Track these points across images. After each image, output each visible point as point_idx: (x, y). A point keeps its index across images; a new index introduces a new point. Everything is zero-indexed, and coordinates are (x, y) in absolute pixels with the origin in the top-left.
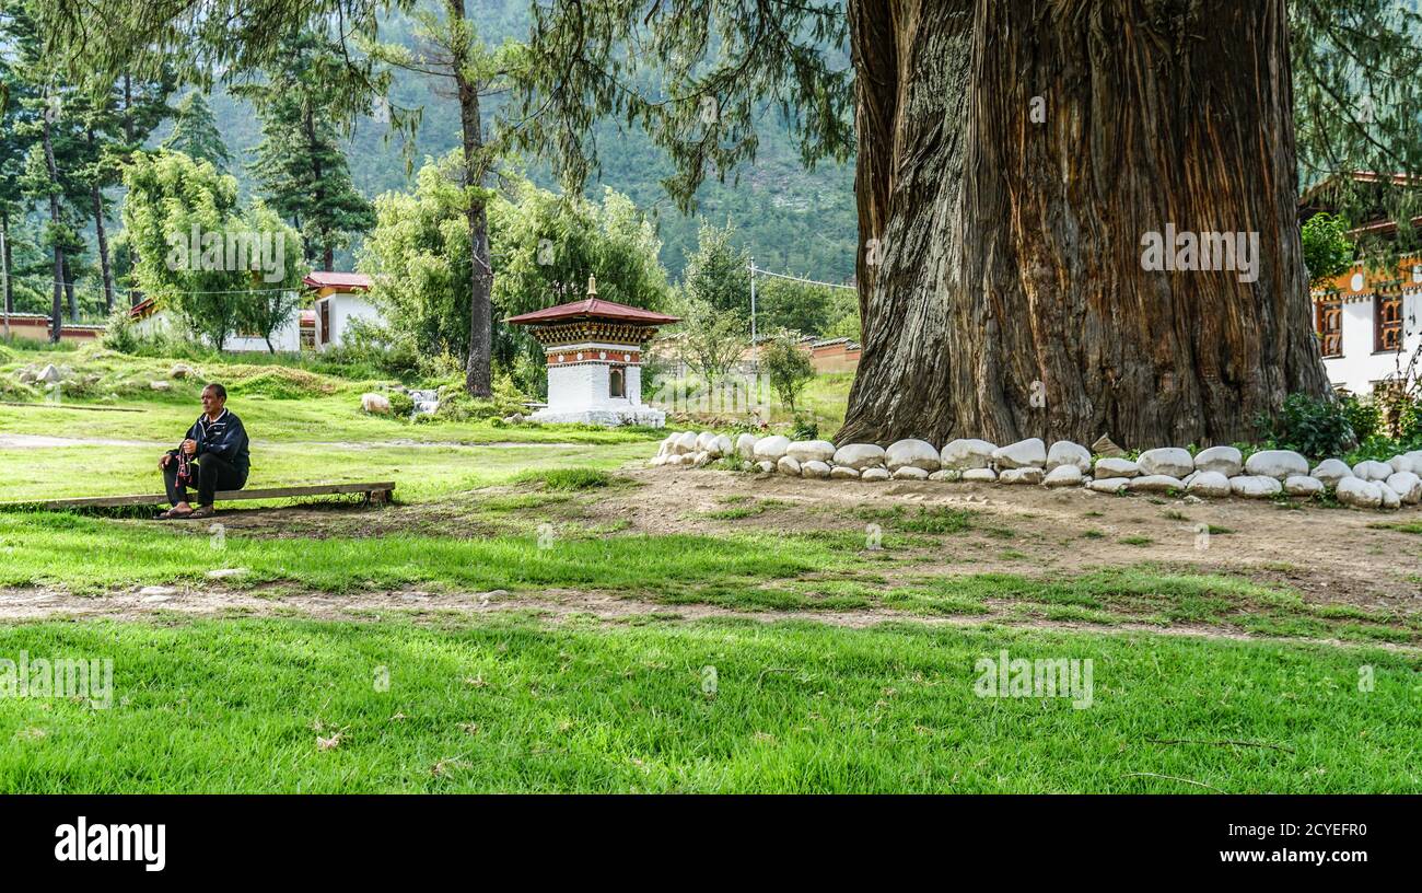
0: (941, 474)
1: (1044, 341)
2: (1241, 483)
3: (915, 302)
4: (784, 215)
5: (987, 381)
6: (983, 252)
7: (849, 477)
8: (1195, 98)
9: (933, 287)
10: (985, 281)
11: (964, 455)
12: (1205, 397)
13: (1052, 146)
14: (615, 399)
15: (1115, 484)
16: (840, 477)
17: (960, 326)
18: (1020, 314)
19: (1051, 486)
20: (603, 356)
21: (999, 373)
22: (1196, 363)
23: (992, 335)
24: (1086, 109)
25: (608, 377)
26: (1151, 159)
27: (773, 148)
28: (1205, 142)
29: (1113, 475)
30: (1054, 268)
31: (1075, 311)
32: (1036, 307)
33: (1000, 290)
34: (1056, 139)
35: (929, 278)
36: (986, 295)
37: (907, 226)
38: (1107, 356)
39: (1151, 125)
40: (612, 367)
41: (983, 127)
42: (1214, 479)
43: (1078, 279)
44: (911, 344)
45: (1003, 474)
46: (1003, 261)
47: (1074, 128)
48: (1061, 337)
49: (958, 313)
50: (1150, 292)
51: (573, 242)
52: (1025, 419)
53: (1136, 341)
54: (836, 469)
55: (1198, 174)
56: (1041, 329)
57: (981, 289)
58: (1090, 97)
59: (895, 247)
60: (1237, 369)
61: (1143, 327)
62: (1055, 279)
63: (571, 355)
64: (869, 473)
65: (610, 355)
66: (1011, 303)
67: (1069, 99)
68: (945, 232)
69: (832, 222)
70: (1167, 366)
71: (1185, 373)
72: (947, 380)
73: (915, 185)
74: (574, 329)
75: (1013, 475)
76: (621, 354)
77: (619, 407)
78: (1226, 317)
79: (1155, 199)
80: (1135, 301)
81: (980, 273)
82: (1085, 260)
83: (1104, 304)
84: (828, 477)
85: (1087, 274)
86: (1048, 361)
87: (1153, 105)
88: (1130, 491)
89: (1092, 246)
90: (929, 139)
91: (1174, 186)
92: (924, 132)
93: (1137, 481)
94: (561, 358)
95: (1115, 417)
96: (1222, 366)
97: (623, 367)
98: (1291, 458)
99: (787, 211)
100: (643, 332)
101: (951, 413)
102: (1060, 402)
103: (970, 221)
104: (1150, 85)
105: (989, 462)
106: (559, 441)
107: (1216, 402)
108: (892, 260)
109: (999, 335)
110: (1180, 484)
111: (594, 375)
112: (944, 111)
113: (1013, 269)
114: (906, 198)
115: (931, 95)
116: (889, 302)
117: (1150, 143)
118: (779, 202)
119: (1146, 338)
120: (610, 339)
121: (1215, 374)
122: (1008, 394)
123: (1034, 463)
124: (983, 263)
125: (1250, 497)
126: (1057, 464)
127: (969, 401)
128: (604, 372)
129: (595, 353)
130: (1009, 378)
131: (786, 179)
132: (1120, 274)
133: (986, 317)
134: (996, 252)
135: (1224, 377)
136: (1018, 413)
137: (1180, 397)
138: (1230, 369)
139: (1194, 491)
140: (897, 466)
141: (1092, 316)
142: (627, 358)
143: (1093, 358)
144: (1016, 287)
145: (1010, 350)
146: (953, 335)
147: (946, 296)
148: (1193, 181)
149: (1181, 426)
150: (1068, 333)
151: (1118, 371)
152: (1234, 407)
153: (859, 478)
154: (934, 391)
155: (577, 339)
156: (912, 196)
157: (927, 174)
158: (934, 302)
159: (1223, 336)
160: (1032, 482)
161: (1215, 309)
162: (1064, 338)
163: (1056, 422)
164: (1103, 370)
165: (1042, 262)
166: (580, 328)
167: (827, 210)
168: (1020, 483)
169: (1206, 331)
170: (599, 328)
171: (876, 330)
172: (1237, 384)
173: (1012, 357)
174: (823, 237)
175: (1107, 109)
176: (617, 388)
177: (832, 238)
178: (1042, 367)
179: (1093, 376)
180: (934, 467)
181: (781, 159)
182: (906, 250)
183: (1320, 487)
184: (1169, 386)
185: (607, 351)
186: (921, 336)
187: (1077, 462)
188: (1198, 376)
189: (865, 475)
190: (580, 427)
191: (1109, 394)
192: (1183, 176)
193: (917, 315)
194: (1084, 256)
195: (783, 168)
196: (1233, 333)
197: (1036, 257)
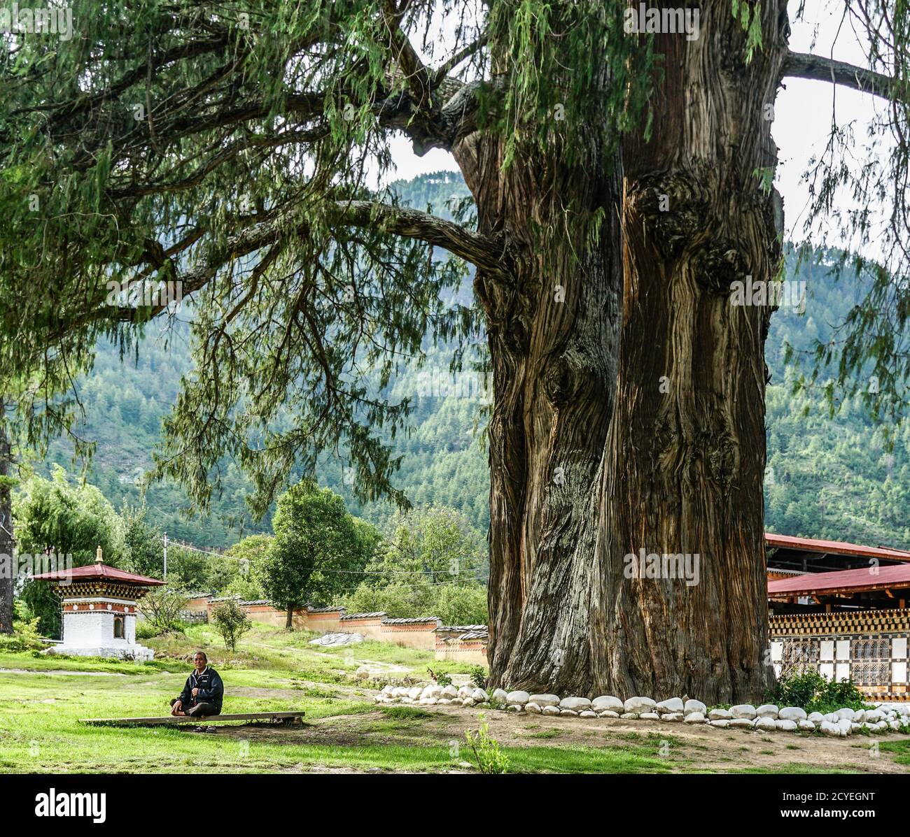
0: (628, 715)
1: (655, 643)
2: (780, 723)
3: (562, 614)
4: (127, 490)
5: (620, 663)
6: (614, 592)
7: (573, 715)
8: (734, 519)
9: (577, 607)
10: (616, 607)
11: (639, 705)
12: (733, 677)
13: (659, 538)
14: (117, 639)
15: (724, 723)
16: (567, 715)
17: (599, 632)
18: (638, 627)
19: (690, 723)
20: (110, 607)
21: (626, 659)
22: (729, 659)
23: (622, 638)
24: (679, 521)
25: (113, 623)
26: (712, 550)
27: (118, 437)
28: (737, 543)
29: (721, 718)
30: (661, 604)
31: (672, 628)
32: (651, 625)
33: (626, 615)
34: (662, 534)
35: (574, 602)
36: (617, 616)
37: (552, 570)
38: (688, 653)
39: (712, 532)
40: (116, 615)
41: (613, 522)
42: (768, 721)
43: (673, 611)
44: (564, 639)
45: (663, 716)
46: (628, 598)
47: (671, 529)
48: (665, 641)
49: (598, 624)
50: (711, 620)
51: (63, 519)
52: (641, 685)
53: (703, 645)
54: (564, 711)
55: (733, 559)
56: (653, 637)
57: (614, 612)
58: (680, 513)
59: (544, 581)
60: (749, 662)
61: (707, 639)
62: (662, 610)
63: (83, 607)
64: (584, 714)
65: (115, 606)
66: (632, 620)
67: (669, 513)
68: (583, 577)
69: (165, 498)
70: (718, 660)
71: (725, 663)
72: (588, 661)
73: (557, 547)
74: (88, 586)
75: (671, 717)
76: (122, 606)
77: (120, 646)
78: (745, 635)
79: (713, 571)
80: (704, 625)
81: (613, 603)
82: (677, 601)
83: (686, 625)
84: (559, 715)
85: (679, 608)
86: (657, 654)
87: (712, 521)
88: (731, 727)
89: (680, 593)
90: (564, 521)
91: (721, 564)
92: (560, 517)
93: (732, 722)
94: (75, 607)
95: (689, 686)
96: (741, 660)
97: (123, 616)
98: (800, 712)
99: (130, 487)
100: (139, 591)
101: (590, 679)
102: (664, 677)
103: (606, 573)
104: (711, 510)
105: (652, 709)
106: (96, 670)
107: (739, 679)
108: (542, 589)
109: (626, 638)
110: (752, 723)
111: (103, 621)
112: (572, 506)
113: (634, 603)
114: (551, 555)
115: (564, 496)
116: (541, 613)
117: (711, 541)
118: (123, 479)
119: (708, 645)
120: (115, 595)
121: (738, 665)
122: (630, 670)
123: (679, 710)
124: (615, 597)
125: (785, 731)
126: (690, 712)
127: (604, 673)
128: (111, 619)
129: (104, 605)
130: (632, 662)
131: (129, 462)
132: (695, 610)
133: (617, 627)
134: (623, 592)
135: (742, 666)
136: (636, 681)
137: (723, 676)
138: (744, 662)
139: (761, 727)
140: (601, 711)
141: (680, 631)
142: (126, 609)
143: (681, 653)
144: (635, 613)
145: (632, 646)
146: (594, 636)
147: (585, 614)
148: (730, 563)
149: (723, 691)
150: (668, 640)
151: (694, 661)
152: (747, 681)
153: (578, 716)
154: (579, 666)
155: (90, 594)
156: (555, 553)
157: (565, 542)
158: (578, 616)
159: (743, 645)
160: (679, 721)
161: (740, 630)
162: (666, 642)
163: (662, 688)
164: (685, 660)
165: (655, 601)
166: (93, 586)
167: (161, 489)
168: (674, 721)
169: (735, 642)
170: (108, 587)
171: (533, 628)
172: (748, 670)
173: (633, 651)
174: (159, 509)
175: (691, 521)
176: (119, 632)
177: (165, 511)
178: (654, 657)
179: (680, 664)
180: (622, 712)
181: (125, 446)
182: (551, 584)
183: (813, 726)
184: (718, 670)
185: (112, 604)
186: (571, 635)
187: (701, 711)
188: (730, 665)
189: (582, 714)
190: (101, 660)
191: (688, 673)
192: (725, 559)
193: (566, 623)
194: (676, 599)
195: (127, 454)
196: (747, 644)
197: (651, 598)
